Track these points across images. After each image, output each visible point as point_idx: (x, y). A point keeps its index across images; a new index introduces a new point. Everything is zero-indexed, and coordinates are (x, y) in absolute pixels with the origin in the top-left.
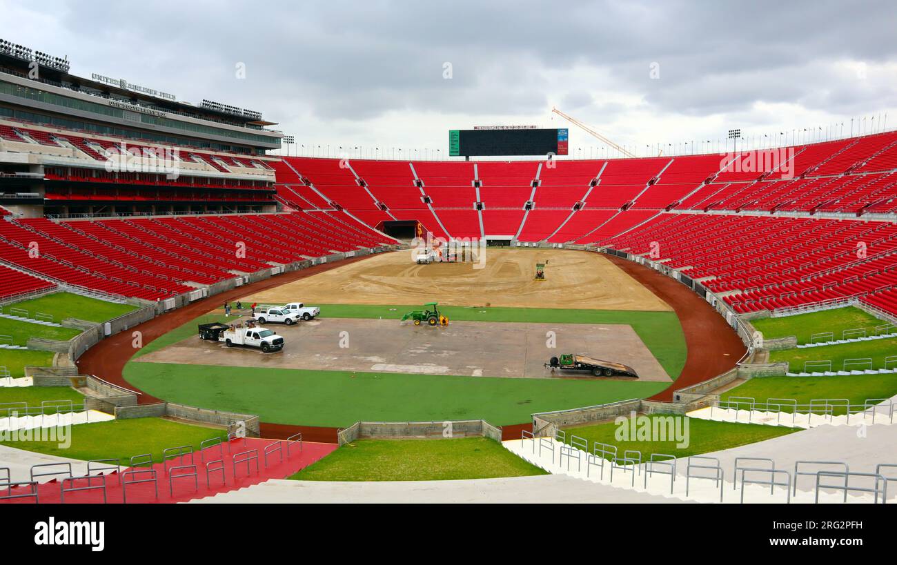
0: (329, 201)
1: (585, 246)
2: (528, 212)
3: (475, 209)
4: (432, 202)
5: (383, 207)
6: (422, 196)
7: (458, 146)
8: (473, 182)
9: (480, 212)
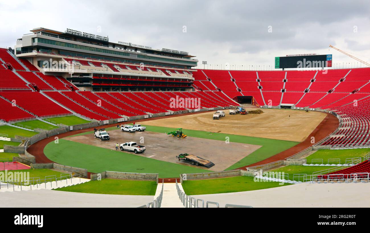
0: (216, 87)
1: (324, 110)
2: (305, 93)
3: (281, 92)
4: (262, 88)
5: (240, 90)
6: (258, 86)
7: (279, 64)
8: (283, 80)
9: (283, 93)
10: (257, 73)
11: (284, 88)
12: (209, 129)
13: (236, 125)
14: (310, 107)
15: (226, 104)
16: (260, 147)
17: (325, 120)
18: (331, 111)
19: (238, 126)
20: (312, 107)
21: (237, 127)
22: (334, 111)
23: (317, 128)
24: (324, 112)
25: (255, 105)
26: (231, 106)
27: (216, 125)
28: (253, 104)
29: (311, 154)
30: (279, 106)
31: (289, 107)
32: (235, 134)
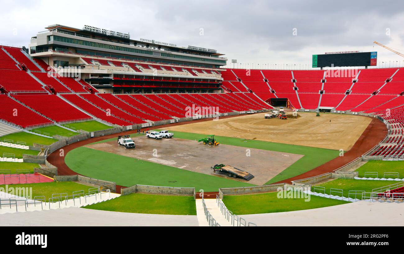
0: (247, 88)
1: (369, 114)
2: (347, 95)
3: (319, 93)
4: (298, 90)
5: (273, 92)
6: (294, 86)
7: (316, 62)
8: (322, 80)
9: (321, 95)
10: (292, 72)
11: (322, 89)
12: (243, 136)
13: (272, 131)
14: (352, 111)
15: (258, 108)
16: (301, 156)
17: (371, 126)
18: (376, 115)
19: (275, 132)
20: (355, 110)
21: (274, 134)
22: (380, 115)
23: (363, 134)
24: (368, 116)
25: (290, 108)
26: (264, 109)
27: (249, 130)
28: (289, 107)
29: (361, 166)
30: (318, 109)
31: (329, 111)
32: (273, 141)
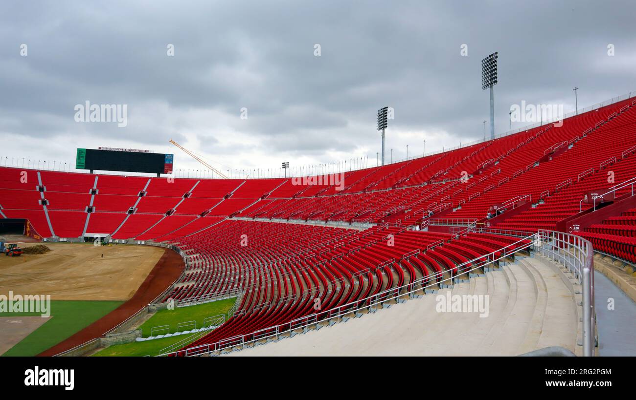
1: (160, 243)
2: (129, 215)
3: (86, 211)
4: (48, 204)
6: (41, 199)
7: (83, 161)
8: (91, 190)
9: (89, 215)
10: (39, 174)
11: (91, 205)
14: (138, 239)
17: (163, 260)
18: (171, 245)
20: (141, 239)
22: (175, 244)
23: (151, 273)
24: (160, 247)
25: (31, 236)
28: (28, 235)
29: (146, 320)
30: (82, 237)
31: (101, 240)
